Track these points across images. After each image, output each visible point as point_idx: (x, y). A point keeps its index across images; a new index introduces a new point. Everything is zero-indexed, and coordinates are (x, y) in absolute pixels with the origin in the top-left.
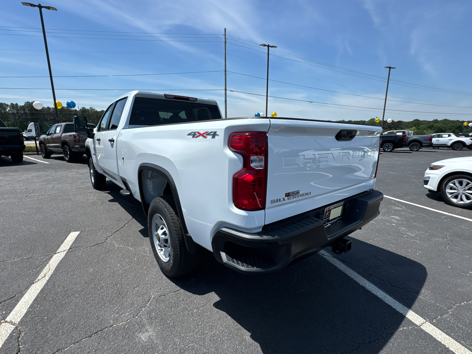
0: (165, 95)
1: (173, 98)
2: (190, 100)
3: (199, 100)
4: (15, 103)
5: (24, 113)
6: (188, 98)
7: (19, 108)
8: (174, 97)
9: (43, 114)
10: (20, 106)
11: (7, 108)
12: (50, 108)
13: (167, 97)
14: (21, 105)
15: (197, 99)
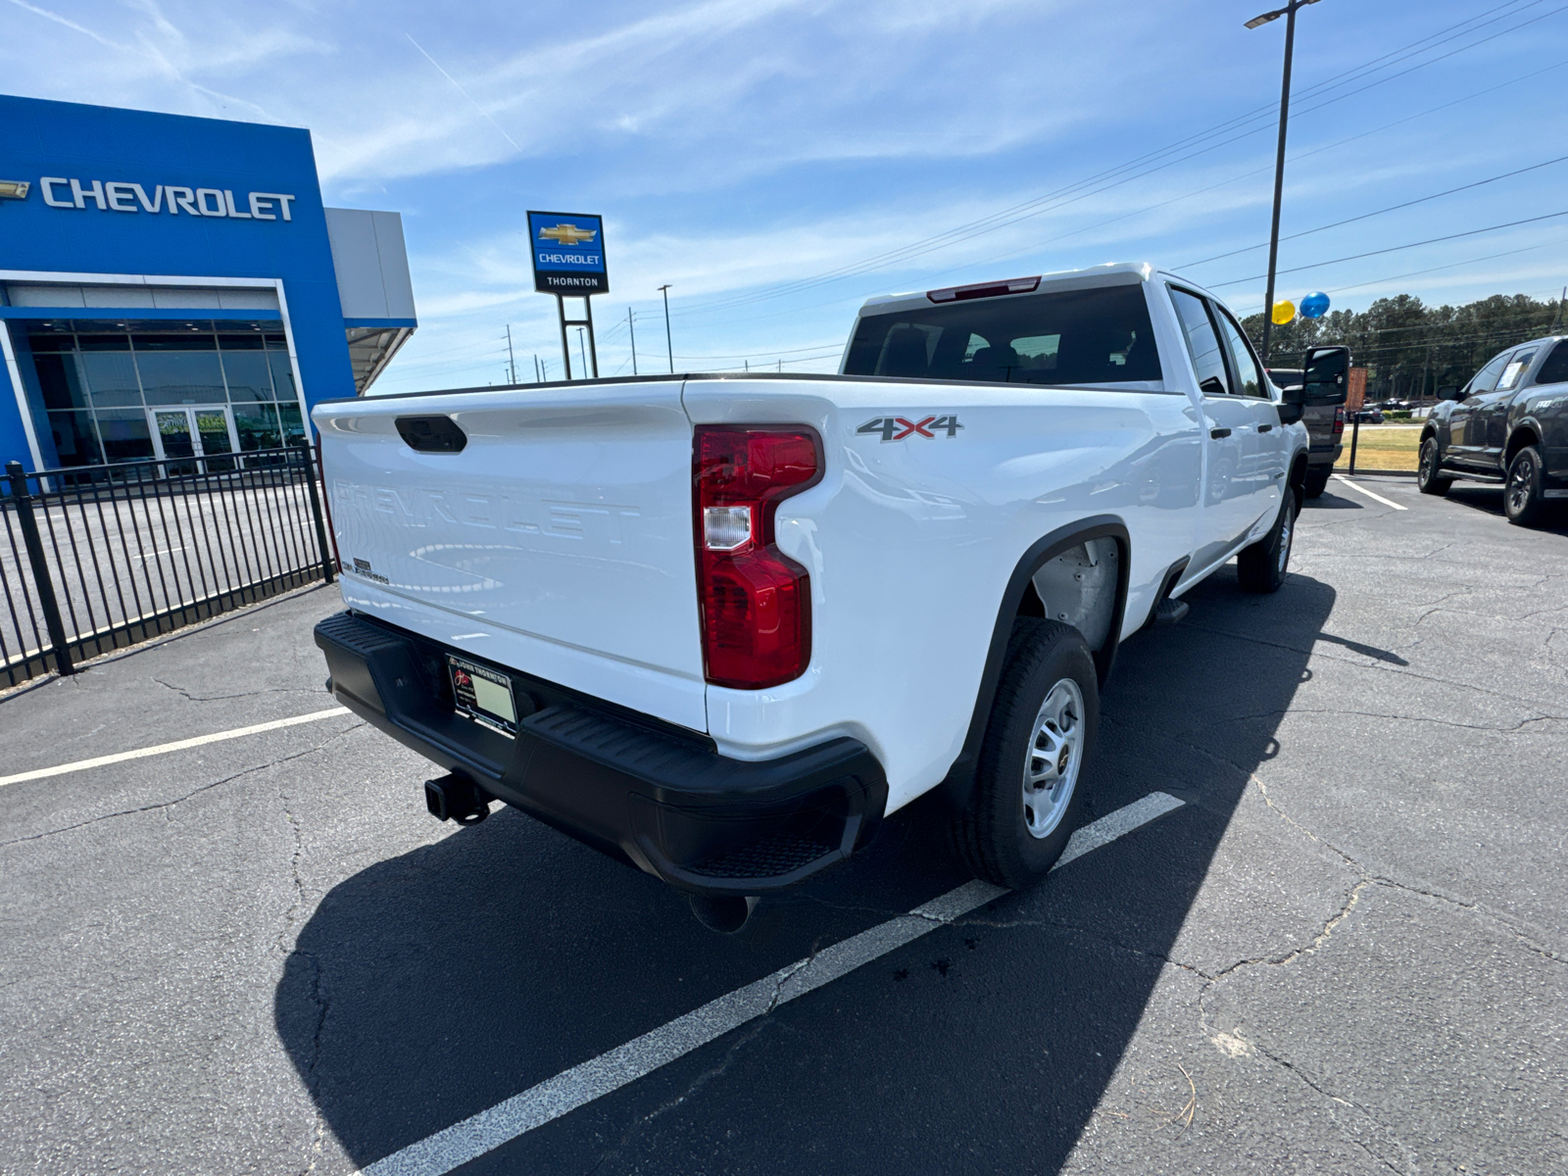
0: (929, 295)
1: (954, 296)
2: (1011, 289)
3: (1045, 282)
4: (1343, 311)
5: (1362, 338)
6: (1004, 284)
7: (1351, 323)
8: (957, 294)
9: (1421, 332)
10: (1357, 315)
11: (1318, 329)
12: (1452, 309)
13: (935, 298)
14: (1360, 314)
15: (1039, 278)
